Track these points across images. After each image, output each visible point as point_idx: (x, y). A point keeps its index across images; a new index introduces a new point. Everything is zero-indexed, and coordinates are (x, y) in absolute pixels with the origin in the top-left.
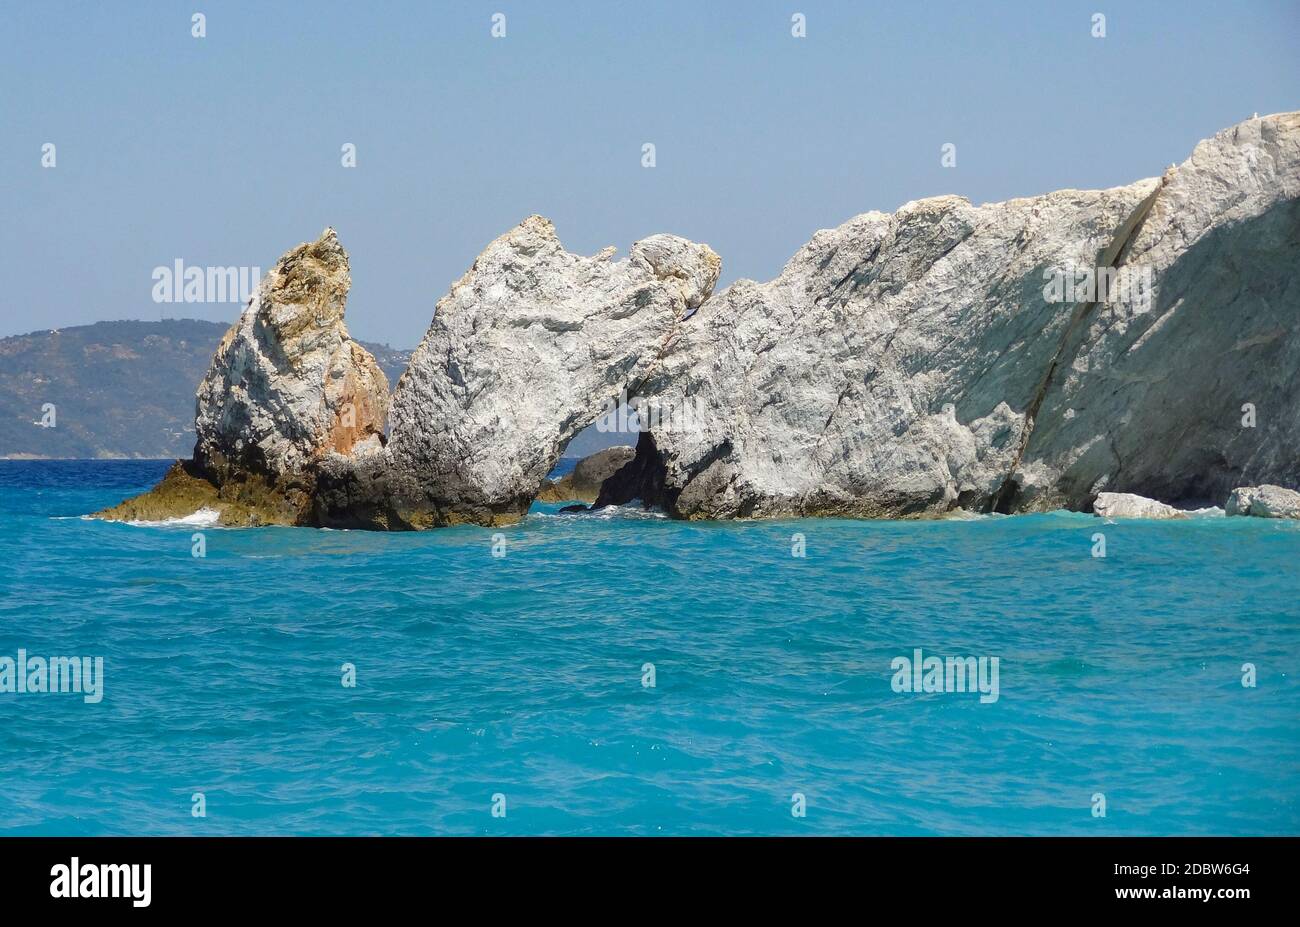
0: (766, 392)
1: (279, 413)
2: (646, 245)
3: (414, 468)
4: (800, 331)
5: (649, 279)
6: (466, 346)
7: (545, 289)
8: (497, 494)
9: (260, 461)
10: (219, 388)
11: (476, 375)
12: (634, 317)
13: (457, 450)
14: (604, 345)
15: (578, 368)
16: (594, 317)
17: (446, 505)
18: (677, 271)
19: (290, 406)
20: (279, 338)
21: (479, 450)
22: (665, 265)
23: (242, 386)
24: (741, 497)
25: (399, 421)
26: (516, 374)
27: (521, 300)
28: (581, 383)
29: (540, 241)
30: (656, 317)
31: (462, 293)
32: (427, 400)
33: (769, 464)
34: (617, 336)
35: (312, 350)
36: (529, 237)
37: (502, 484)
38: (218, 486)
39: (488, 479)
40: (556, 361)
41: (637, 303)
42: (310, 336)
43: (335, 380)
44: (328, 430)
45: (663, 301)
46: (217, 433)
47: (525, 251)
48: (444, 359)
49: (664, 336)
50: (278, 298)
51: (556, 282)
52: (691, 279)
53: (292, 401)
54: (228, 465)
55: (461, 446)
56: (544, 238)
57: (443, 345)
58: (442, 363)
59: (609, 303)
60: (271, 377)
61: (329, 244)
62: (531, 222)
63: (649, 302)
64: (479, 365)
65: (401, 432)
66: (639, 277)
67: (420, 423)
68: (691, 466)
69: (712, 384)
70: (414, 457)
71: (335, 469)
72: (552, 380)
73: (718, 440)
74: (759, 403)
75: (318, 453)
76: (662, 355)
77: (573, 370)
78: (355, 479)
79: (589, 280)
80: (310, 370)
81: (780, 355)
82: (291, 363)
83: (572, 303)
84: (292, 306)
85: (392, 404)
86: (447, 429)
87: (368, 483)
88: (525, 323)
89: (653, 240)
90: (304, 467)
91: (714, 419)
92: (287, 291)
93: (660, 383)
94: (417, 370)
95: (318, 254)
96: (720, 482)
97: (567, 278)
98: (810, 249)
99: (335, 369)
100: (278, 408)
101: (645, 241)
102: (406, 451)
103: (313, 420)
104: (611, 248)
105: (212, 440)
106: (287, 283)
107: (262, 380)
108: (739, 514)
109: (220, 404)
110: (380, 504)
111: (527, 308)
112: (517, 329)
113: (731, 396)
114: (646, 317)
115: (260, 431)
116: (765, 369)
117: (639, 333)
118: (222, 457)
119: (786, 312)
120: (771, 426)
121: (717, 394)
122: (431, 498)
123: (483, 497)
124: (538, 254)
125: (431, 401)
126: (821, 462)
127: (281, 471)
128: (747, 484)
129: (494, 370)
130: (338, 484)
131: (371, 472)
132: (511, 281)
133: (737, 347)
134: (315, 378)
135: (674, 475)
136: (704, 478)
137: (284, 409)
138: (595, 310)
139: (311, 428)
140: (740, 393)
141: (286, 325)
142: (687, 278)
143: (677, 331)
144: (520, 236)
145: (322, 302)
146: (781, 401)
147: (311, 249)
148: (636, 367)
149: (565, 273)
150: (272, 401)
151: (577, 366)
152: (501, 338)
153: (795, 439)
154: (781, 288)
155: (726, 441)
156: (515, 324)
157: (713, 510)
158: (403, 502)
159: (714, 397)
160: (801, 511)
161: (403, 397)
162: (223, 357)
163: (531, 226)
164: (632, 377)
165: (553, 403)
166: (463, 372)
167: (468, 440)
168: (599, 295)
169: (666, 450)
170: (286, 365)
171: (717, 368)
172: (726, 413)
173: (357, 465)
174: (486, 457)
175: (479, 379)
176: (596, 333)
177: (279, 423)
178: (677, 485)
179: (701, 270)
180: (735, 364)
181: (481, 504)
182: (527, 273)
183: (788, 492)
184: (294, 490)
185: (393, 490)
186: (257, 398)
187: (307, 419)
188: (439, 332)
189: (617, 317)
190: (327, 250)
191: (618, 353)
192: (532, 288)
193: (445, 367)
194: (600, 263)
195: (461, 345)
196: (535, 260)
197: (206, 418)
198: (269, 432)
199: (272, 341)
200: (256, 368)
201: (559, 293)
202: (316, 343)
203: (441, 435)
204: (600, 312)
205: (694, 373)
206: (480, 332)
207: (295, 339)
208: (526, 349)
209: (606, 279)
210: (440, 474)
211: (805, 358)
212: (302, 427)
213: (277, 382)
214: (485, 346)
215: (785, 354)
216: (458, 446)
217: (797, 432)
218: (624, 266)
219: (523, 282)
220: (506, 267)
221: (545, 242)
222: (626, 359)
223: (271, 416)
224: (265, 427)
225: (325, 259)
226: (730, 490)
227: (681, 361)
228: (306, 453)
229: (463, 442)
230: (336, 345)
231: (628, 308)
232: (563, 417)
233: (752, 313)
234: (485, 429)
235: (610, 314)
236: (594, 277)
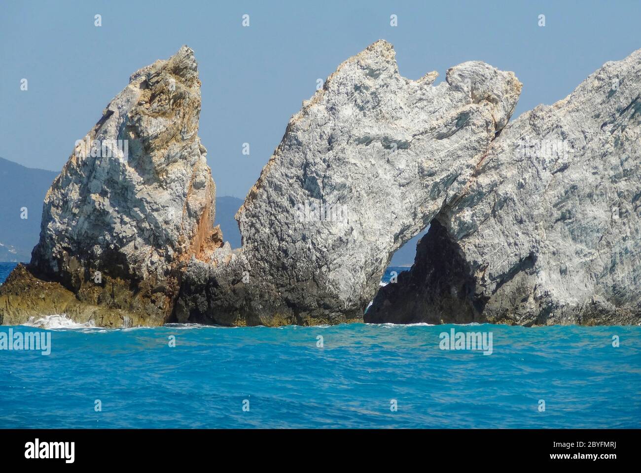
0: (559, 210)
1: (143, 221)
2: (461, 71)
3: (272, 275)
4: (589, 154)
5: (468, 103)
6: (324, 161)
7: (384, 109)
8: (351, 301)
9: (122, 266)
10: (74, 195)
11: (333, 188)
12: (454, 137)
13: (314, 258)
14: (430, 163)
15: (408, 184)
16: (420, 137)
17: (305, 311)
18: (489, 96)
19: (155, 214)
20: (148, 149)
21: (335, 259)
22: (481, 90)
23: (103, 194)
24: (540, 306)
25: (253, 231)
26: (362, 188)
27: (364, 119)
28: (411, 198)
29: (385, 64)
30: (474, 138)
31: (315, 111)
32: (283, 211)
33: (556, 276)
34: (442, 154)
35: (175, 161)
36: (377, 60)
37: (355, 291)
38: (74, 290)
39: (342, 286)
40: (388, 177)
41: (457, 125)
42: (175, 148)
43: (197, 191)
44: (190, 238)
45: (479, 123)
46: (71, 239)
47: (373, 74)
48: (300, 173)
49: (479, 155)
50: (146, 112)
51: (393, 103)
52: (500, 103)
53: (157, 210)
54: (83, 269)
55: (318, 255)
56: (388, 62)
57: (298, 159)
58: (298, 177)
59: (435, 123)
60: (137, 186)
61: (187, 61)
62: (379, 46)
63: (468, 124)
64: (337, 179)
65: (255, 241)
66: (461, 100)
67: (276, 233)
68: (500, 276)
69: (516, 201)
70: (271, 265)
71: (198, 275)
72: (388, 194)
73: (525, 254)
74: (553, 219)
75: (182, 259)
76: (477, 174)
77: (403, 186)
78: (216, 285)
79: (418, 101)
80: (174, 181)
81: (574, 175)
82: (158, 173)
83: (402, 123)
84: (160, 119)
85: (244, 214)
86: (304, 238)
87: (228, 289)
88: (367, 141)
89: (467, 66)
90: (166, 273)
91: (520, 233)
92: (155, 105)
93: (473, 199)
94: (270, 183)
95: (177, 71)
96: (524, 292)
97: (400, 100)
98: (599, 79)
99: (198, 180)
100: (142, 216)
101: (459, 67)
102: (262, 259)
103: (178, 229)
104: (434, 72)
105: (66, 245)
106: (153, 97)
107: (127, 189)
108: (536, 322)
109: (76, 211)
110: (242, 308)
111: (370, 127)
112: (360, 146)
113: (536, 213)
114: (465, 137)
115: (123, 237)
116: (560, 188)
117: (460, 153)
118: (76, 261)
119: (579, 136)
120: (560, 241)
121: (521, 210)
122: (289, 304)
123: (340, 304)
124: (382, 77)
125: (288, 212)
126: (593, 275)
127: (145, 276)
128: (547, 294)
129: (348, 184)
130: (200, 289)
131: (231, 279)
132: (359, 101)
133: (540, 168)
134: (177, 188)
135: (482, 285)
136: (509, 288)
137: (148, 217)
138: (422, 130)
139: (175, 235)
140: (542, 210)
141: (156, 137)
142: (497, 103)
143: (490, 151)
144: (369, 59)
145: (187, 116)
146: (570, 218)
147: (171, 65)
148: (455, 184)
149: (399, 95)
150: (136, 209)
151: (407, 181)
152: (351, 153)
153: (577, 253)
154: (573, 114)
155: (532, 254)
156: (360, 141)
157: (518, 318)
158: (264, 307)
159: (519, 214)
160: (579, 320)
161: (256, 208)
162: (78, 166)
163: (379, 50)
164: (451, 193)
165: (389, 215)
166: (321, 185)
167: (325, 250)
168: (423, 116)
169: (475, 262)
170: (154, 176)
171: (521, 186)
172: (531, 228)
173: (218, 271)
174: (340, 266)
175: (336, 192)
176: (423, 151)
177: (141, 230)
178: (487, 294)
179: (508, 95)
180: (539, 183)
181: (337, 309)
182: (372, 94)
183: (573, 302)
184: (159, 294)
185: (254, 295)
186: (119, 206)
187: (172, 227)
188: (293, 147)
189: (441, 137)
190: (186, 68)
191: (442, 170)
192: (373, 108)
193: (301, 180)
194: (425, 87)
195: (318, 160)
196: (380, 81)
197: (58, 224)
198: (132, 238)
199: (140, 153)
200: (121, 178)
201: (394, 114)
202: (179, 155)
203: (299, 244)
204: (426, 132)
205: (501, 190)
206: (337, 148)
207: (163, 151)
208: (369, 165)
209: (430, 101)
210: (298, 281)
211: (591, 179)
212: (167, 235)
213: (143, 191)
214: (340, 161)
215: (577, 175)
216: (315, 255)
217: (580, 246)
218: (444, 90)
219: (368, 102)
220: (357, 88)
221: (387, 65)
222: (449, 176)
223: (134, 223)
224: (129, 233)
225: (183, 76)
226: (531, 300)
227: (493, 179)
228: (169, 259)
229: (321, 251)
230: (196, 157)
231: (450, 129)
232: (396, 229)
233: (553, 136)
234: (340, 239)
235: (435, 134)
236: (421, 99)
